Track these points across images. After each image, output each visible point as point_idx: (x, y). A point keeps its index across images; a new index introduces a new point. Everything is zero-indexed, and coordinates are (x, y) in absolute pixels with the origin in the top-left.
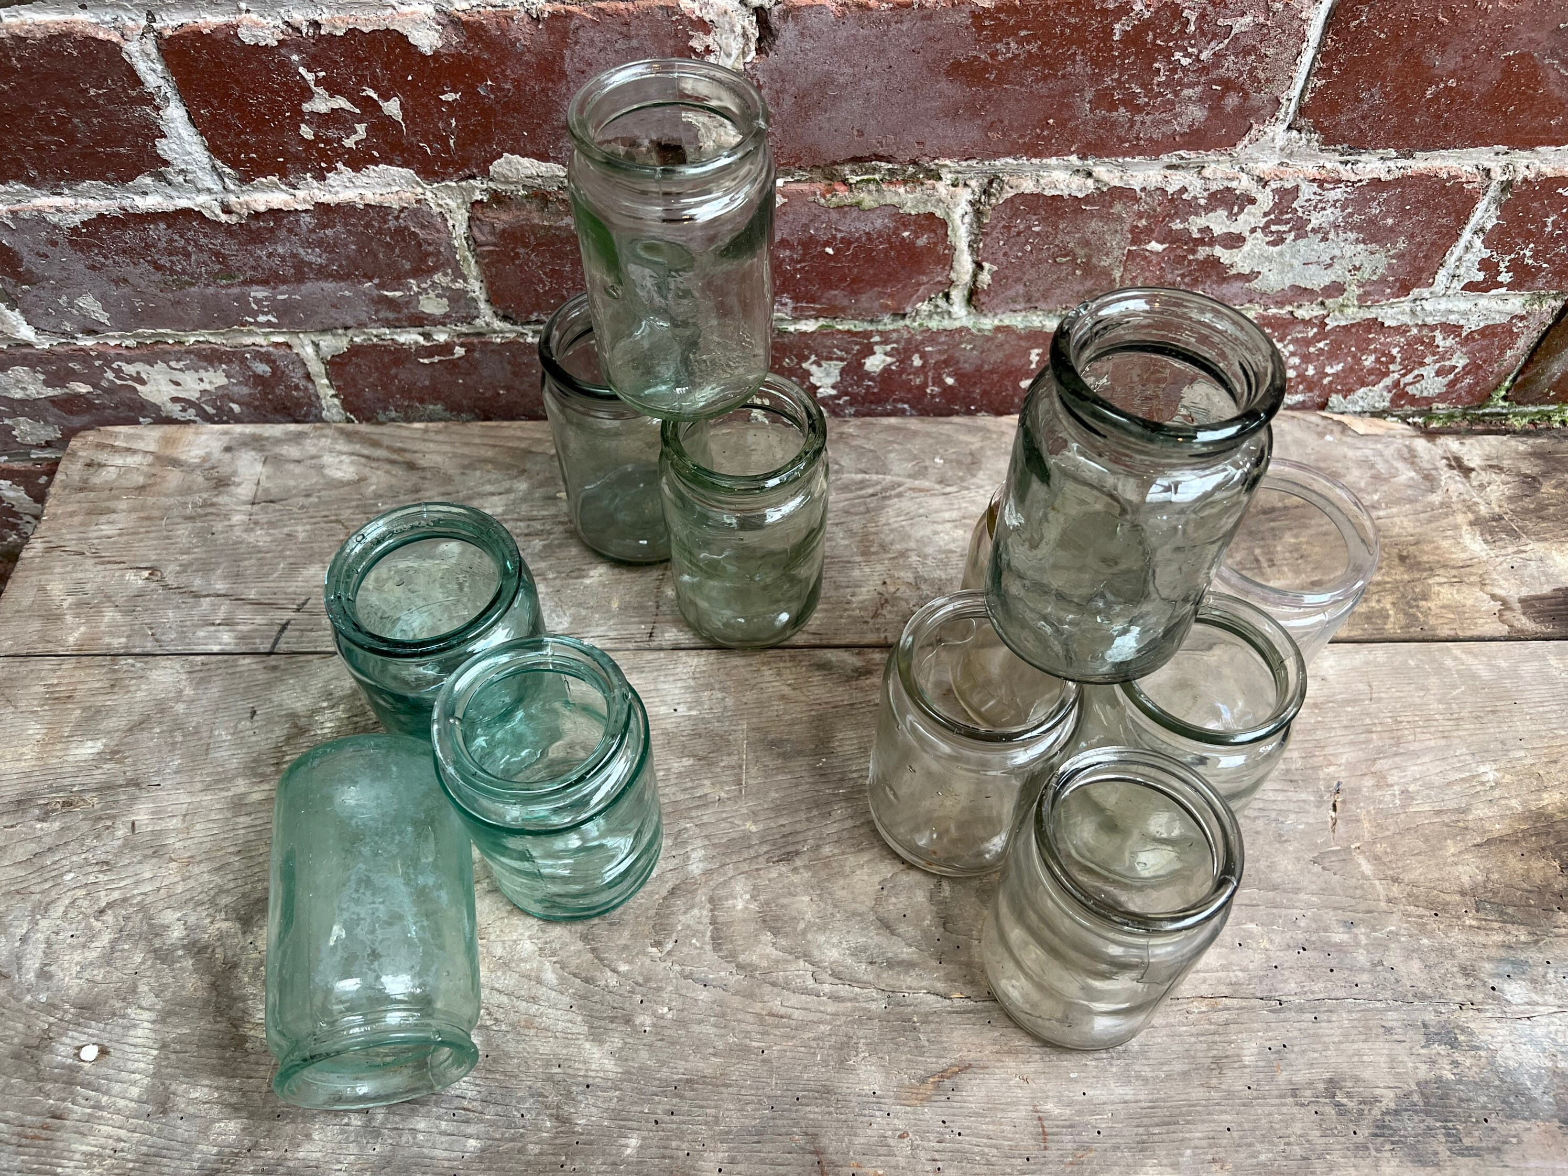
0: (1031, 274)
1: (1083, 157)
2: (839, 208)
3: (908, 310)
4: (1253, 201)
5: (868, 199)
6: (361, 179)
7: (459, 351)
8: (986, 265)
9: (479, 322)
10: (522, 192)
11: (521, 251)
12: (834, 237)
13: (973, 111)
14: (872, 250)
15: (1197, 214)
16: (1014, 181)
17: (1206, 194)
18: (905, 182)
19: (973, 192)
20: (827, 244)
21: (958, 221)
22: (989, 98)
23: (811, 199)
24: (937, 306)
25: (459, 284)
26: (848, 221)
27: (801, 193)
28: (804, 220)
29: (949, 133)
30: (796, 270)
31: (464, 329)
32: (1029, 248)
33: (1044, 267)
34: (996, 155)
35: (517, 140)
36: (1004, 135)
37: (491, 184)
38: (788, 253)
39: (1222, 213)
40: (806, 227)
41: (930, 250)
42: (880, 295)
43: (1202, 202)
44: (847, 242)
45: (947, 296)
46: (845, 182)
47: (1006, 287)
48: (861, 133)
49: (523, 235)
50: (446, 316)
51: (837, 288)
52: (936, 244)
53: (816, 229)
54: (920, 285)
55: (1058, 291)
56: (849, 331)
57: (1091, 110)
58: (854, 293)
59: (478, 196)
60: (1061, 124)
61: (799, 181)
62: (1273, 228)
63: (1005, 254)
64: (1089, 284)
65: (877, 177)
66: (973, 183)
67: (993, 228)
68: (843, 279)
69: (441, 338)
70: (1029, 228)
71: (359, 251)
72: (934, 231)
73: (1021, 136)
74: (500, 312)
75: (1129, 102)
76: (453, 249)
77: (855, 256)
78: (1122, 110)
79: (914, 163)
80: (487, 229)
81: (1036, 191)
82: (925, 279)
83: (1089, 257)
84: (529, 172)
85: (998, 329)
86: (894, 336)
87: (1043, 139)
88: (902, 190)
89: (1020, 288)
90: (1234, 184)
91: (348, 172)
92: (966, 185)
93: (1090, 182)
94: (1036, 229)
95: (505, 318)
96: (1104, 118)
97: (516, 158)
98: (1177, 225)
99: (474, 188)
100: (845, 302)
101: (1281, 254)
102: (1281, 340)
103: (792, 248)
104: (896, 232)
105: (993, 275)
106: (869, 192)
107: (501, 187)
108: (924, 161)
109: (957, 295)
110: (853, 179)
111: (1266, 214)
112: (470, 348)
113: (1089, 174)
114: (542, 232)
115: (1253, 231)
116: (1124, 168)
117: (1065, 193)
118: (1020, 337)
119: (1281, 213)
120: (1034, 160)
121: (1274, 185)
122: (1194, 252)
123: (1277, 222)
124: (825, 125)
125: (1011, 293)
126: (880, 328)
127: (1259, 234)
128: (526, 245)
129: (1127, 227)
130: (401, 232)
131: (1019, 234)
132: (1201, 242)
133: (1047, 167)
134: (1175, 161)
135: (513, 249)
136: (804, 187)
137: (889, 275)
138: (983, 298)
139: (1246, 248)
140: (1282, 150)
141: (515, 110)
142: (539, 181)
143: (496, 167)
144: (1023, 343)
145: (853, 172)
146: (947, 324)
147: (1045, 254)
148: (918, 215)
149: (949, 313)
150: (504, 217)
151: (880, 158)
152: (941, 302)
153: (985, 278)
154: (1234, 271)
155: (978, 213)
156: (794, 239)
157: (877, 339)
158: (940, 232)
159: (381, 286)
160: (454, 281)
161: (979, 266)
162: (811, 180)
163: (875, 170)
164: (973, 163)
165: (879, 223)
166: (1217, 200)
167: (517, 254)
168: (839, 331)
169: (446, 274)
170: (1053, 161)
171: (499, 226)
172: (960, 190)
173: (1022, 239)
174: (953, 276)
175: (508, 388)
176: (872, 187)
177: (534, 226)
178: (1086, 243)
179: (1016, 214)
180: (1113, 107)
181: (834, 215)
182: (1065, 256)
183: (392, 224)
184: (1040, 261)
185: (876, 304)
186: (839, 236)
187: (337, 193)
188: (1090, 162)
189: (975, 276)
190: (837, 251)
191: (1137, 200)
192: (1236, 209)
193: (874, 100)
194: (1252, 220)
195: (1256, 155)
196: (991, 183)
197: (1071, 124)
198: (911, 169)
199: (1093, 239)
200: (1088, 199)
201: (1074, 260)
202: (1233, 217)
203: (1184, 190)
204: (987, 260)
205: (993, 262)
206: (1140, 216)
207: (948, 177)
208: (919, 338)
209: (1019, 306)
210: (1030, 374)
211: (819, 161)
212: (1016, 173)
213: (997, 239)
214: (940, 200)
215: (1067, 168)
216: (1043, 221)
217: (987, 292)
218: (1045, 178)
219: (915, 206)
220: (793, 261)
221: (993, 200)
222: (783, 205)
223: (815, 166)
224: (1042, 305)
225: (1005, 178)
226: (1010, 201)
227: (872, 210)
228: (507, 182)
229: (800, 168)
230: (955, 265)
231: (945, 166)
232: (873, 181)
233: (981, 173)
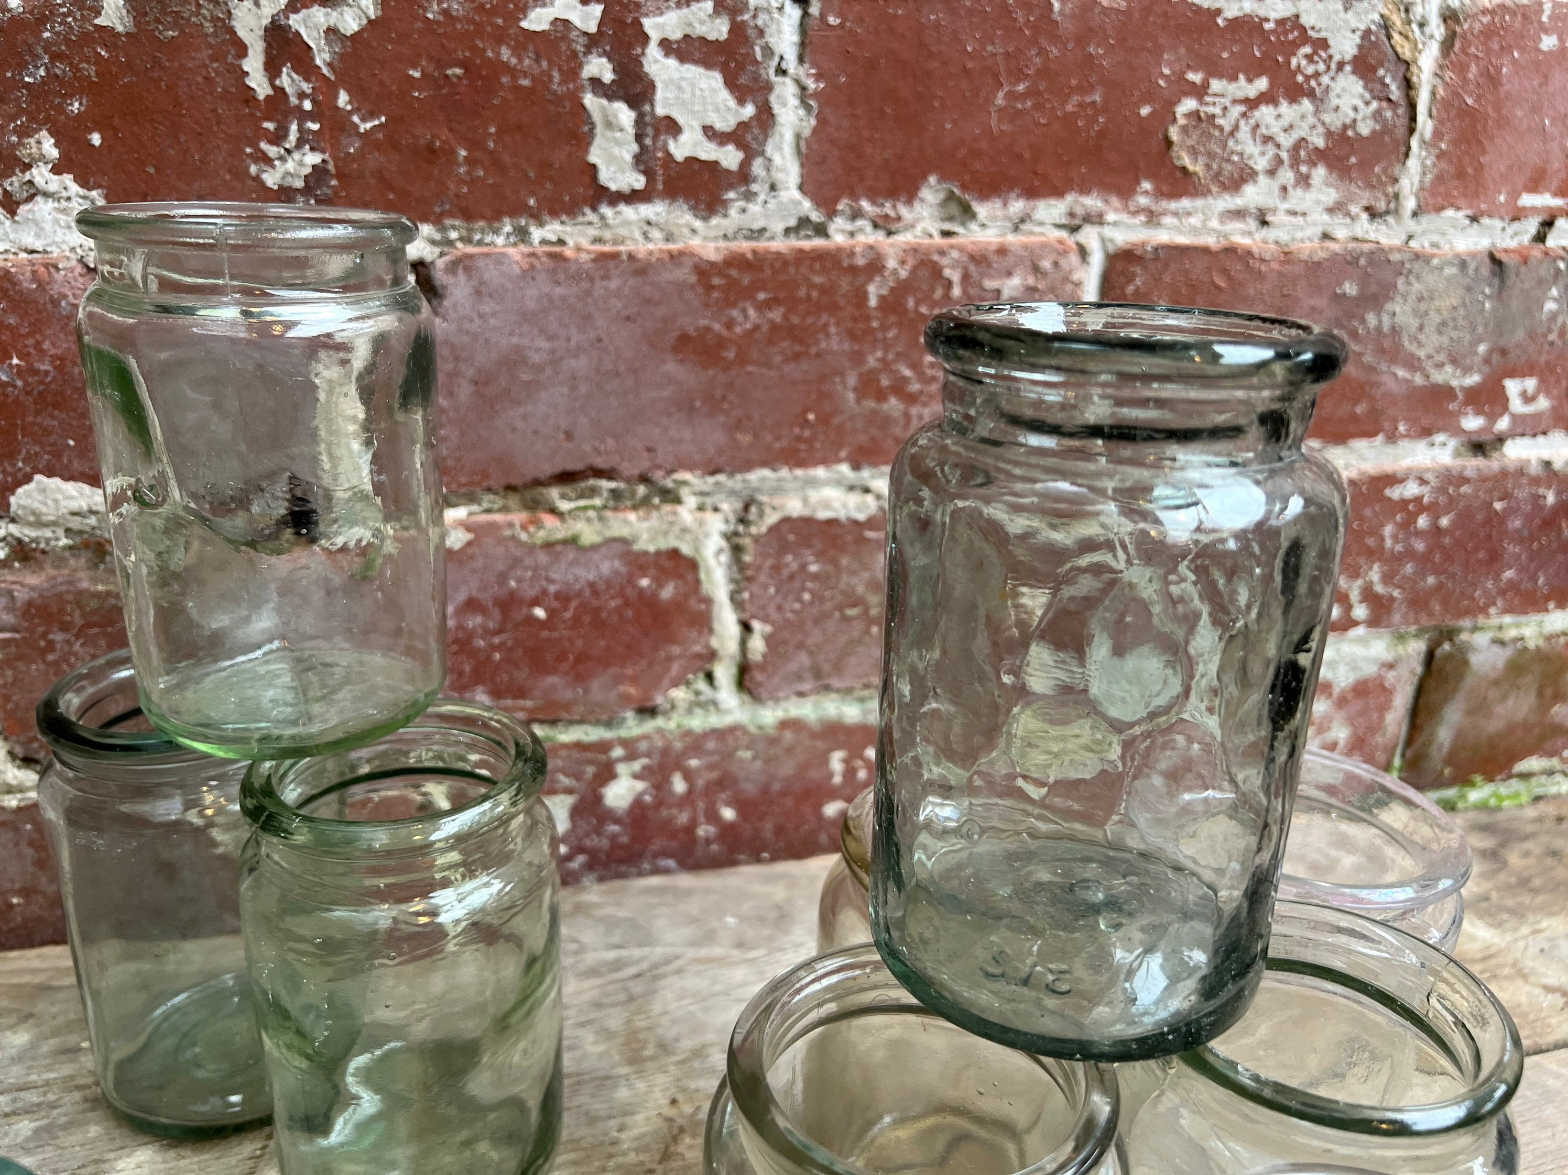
0: (815, 637)
1: (856, 467)
2: (549, 546)
3: (659, 700)
5: (589, 533)
8: (756, 625)
10: (64, 542)
11: (58, 637)
12: (545, 592)
13: (714, 404)
14: (598, 610)
16: (777, 501)
18: (635, 508)
19: (727, 521)
20: (536, 602)
21: (712, 562)
22: (730, 386)
23: (507, 533)
24: (697, 693)
26: (563, 566)
27: (493, 526)
28: (500, 567)
29: (687, 434)
30: (493, 648)
32: (807, 596)
33: (831, 625)
34: (748, 466)
35: (57, 455)
36: (756, 436)
37: (14, 529)
38: (479, 620)
40: (503, 577)
41: (678, 605)
42: (618, 680)
44: (563, 598)
45: (710, 677)
46: (553, 511)
47: (786, 658)
48: (569, 435)
49: (62, 611)
51: (554, 671)
52: (686, 596)
53: (519, 580)
54: (670, 659)
55: (851, 662)
56: (579, 746)
57: (858, 401)
58: (580, 678)
60: (824, 419)
61: (488, 511)
63: (779, 608)
65: (597, 502)
66: (725, 506)
67: (759, 569)
68: (562, 657)
70: (803, 567)
72: (681, 577)
73: (778, 439)
74: (19, 750)
75: (899, 388)
77: (576, 621)
78: (893, 401)
79: (644, 479)
81: (806, 513)
82: (676, 650)
84: (74, 505)
85: (785, 724)
86: (643, 746)
87: (805, 441)
88: (632, 516)
89: (803, 659)
92: (716, 509)
93: (870, 499)
94: (813, 568)
96: (875, 412)
97: (56, 482)
100: (568, 695)
103: (484, 611)
104: (631, 580)
105: (768, 639)
106: (589, 520)
107: (27, 533)
108: (658, 475)
109: (724, 673)
110: (564, 506)
113: (867, 490)
114: (94, 604)
117: (842, 515)
118: (814, 735)
120: (799, 472)
124: (520, 425)
125: (793, 666)
126: (623, 733)
128: (65, 627)
131: (792, 577)
133: (813, 483)
135: (44, 635)
136: (498, 518)
137: (629, 647)
138: (759, 676)
141: (56, 406)
142: (93, 521)
143: (22, 498)
144: (821, 745)
145: (563, 497)
146: (715, 721)
147: (828, 606)
148: (658, 553)
149: (715, 703)
150: (32, 580)
151: (599, 473)
152: (702, 685)
153: (757, 645)
155: (737, 550)
156: (486, 598)
157: (618, 752)
158: (689, 577)
161: (746, 627)
162: (505, 509)
163: (593, 492)
164: (721, 478)
165: (606, 568)
167: (51, 646)
168: (565, 746)
170: (820, 472)
171: (21, 595)
172: (709, 516)
173: (797, 584)
174: (714, 643)
175: (25, 892)
176: (591, 514)
177: (81, 593)
179: (784, 548)
180: (881, 396)
181: (542, 558)
182: (854, 605)
184: (826, 616)
185: (613, 695)
186: (552, 589)
188: (866, 474)
189: (743, 643)
190: (551, 613)
193: (583, 389)
196: (746, 508)
197: (836, 421)
198: (641, 490)
200: (870, 523)
201: (866, 612)
204: (754, 617)
205: (765, 620)
207: (691, 501)
208: (678, 745)
209: (806, 687)
210: (833, 794)
211: (515, 480)
212: (777, 490)
213: (765, 587)
214: (685, 530)
215: (838, 482)
216: (820, 556)
217: (762, 667)
218: (814, 495)
219: (652, 540)
220: (488, 633)
221: (754, 530)
222: (469, 544)
223: (510, 488)
224: (835, 683)
225: (763, 498)
226: (774, 529)
227: (594, 547)
228: (39, 524)
229: (489, 490)
230: (716, 626)
231: (685, 483)
232: (593, 507)
233: (733, 493)
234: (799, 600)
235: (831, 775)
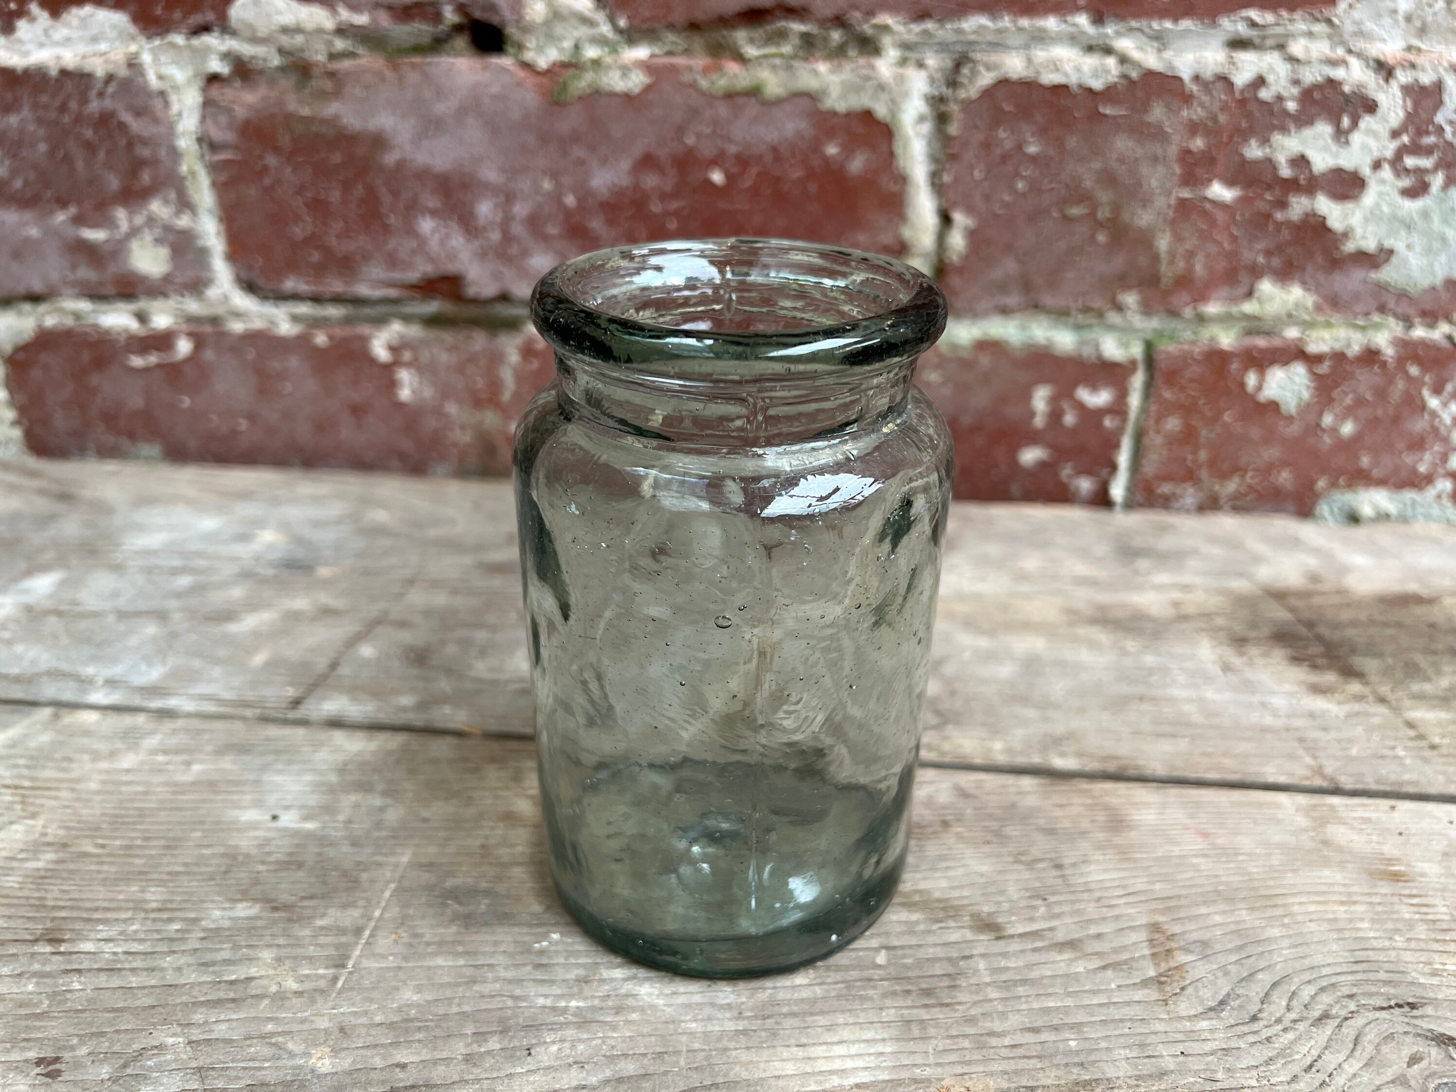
0: (1027, 238)
1: (1098, 19)
2: (730, 96)
4: (1371, 107)
5: (773, 84)
6: (61, 31)
7: (184, 347)
8: (958, 216)
9: (212, 293)
10: (277, 61)
11: (271, 160)
12: (724, 152)
14: (779, 180)
15: (1284, 129)
16: (994, 58)
17: (1295, 91)
18: (827, 55)
19: (932, 80)
20: (715, 162)
21: (910, 131)
23: (687, 78)
25: (184, 222)
26: (744, 122)
27: (673, 70)
28: (679, 118)
30: (669, 216)
31: (193, 306)
32: (1021, 185)
33: (1048, 226)
34: (962, 10)
37: (233, 44)
38: (656, 179)
39: (1323, 129)
40: (680, 130)
41: (869, 182)
43: (1291, 106)
44: (743, 161)
46: (741, 59)
47: (991, 262)
49: (274, 132)
50: (167, 279)
52: (878, 171)
53: (699, 136)
55: (1070, 275)
59: (216, 66)
61: (670, 53)
62: (1410, 162)
63: (987, 198)
64: (1119, 262)
65: (786, 49)
66: (932, 62)
67: (966, 144)
69: (161, 321)
70: (1019, 147)
71: (52, 152)
72: (873, 147)
74: (243, 276)
76: (175, 154)
77: (756, 191)
79: (839, 21)
80: (223, 119)
81: (1029, 74)
83: (1117, 208)
85: (981, 345)
88: (823, 67)
89: (1011, 265)
90: (1339, 73)
91: (43, 17)
92: (921, 65)
93: (1111, 62)
94: (1032, 149)
95: (250, 287)
98: (1254, 151)
99: (208, 49)
101: (1425, 214)
102: (1437, 390)
103: (661, 170)
104: (816, 146)
105: (972, 235)
106: (774, 68)
107: (246, 50)
108: (856, 16)
110: (751, 52)
111: (1395, 134)
112: (199, 341)
113: (1108, 51)
114: (301, 129)
115: (1377, 165)
116: (1160, 40)
117: (1073, 80)
118: (1016, 363)
119: (1421, 132)
120: (1025, 22)
121: (1403, 77)
122: (1283, 204)
123: (1415, 149)
125: (997, 274)
127: (1386, 172)
128: (277, 150)
129: (1173, 151)
130: (105, 120)
131: (1005, 158)
132: (1292, 186)
133: (1041, 38)
134: (1242, 29)
135: (260, 157)
136: (680, 61)
138: (956, 281)
139: (1369, 198)
140: (1408, 19)
142: (299, 39)
143: (241, 11)
144: (1023, 376)
145: (751, 41)
147: (1046, 200)
148: (849, 114)
150: (250, 99)
151: (792, 12)
153: (957, 240)
154: (1350, 247)
155: (941, 119)
156: (662, 153)
158: (883, 148)
159: (79, 220)
160: (178, 213)
161: (946, 219)
162: (687, 52)
163: (782, 36)
164: (930, 25)
165: (790, 128)
166: (1314, 102)
167: (266, 169)
169: (166, 202)
170: (1051, 23)
171: (240, 112)
172: (912, 73)
173: (1010, 168)
174: (907, 233)
175: (252, 418)
176: (778, 61)
177: (289, 115)
178: (1109, 179)
179: (998, 118)
181: (723, 110)
182: (1079, 202)
183: (94, 106)
184: (1042, 213)
186: (732, 148)
187: (27, 54)
188: (1109, 30)
189: (941, 238)
190: (730, 177)
191: (1187, 99)
192: (1346, 122)
194: (1373, 144)
195: (1369, 26)
196: (958, 66)
198: (836, 36)
199: (1121, 170)
200: (1109, 94)
201: (1092, 214)
202: (1341, 136)
203: (1260, 81)
204: (956, 205)
205: (970, 210)
206: (1194, 128)
207: (892, 54)
209: (1012, 300)
210: (1033, 438)
211: (700, 15)
212: (998, 46)
213: (971, 168)
214: (881, 87)
215: (1073, 39)
216: (1042, 132)
217: (960, 270)
218: (1040, 54)
219: (843, 96)
220: (664, 197)
221: (962, 94)
222: (648, 89)
223: (694, 26)
224: (1048, 300)
225: (978, 56)
226: (988, 93)
227: (779, 102)
228: (254, 40)
229: (671, 27)
230: (910, 213)
231: (886, 28)
232: (782, 56)
233: (943, 47)
234: (1013, 191)
235: (1032, 414)
